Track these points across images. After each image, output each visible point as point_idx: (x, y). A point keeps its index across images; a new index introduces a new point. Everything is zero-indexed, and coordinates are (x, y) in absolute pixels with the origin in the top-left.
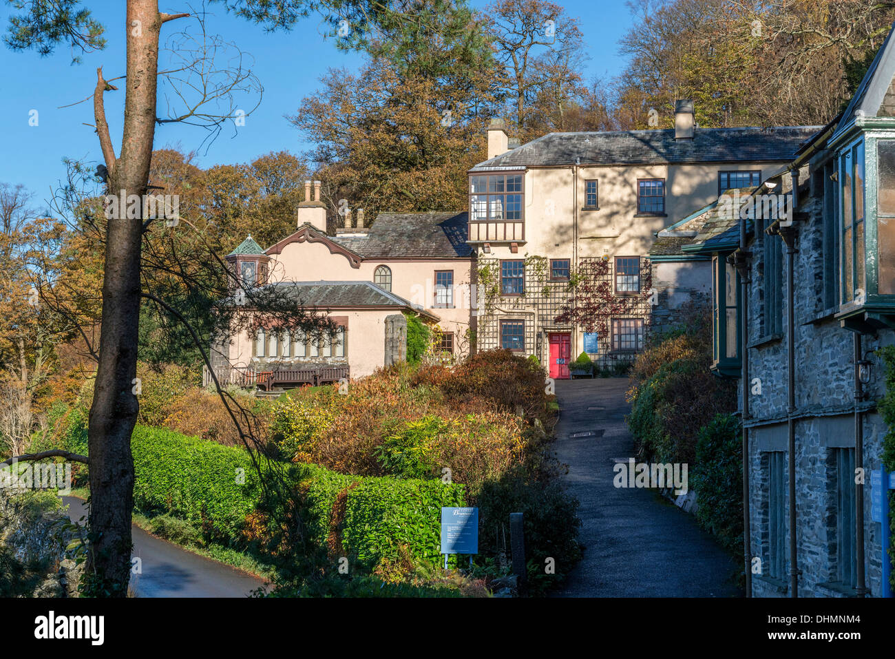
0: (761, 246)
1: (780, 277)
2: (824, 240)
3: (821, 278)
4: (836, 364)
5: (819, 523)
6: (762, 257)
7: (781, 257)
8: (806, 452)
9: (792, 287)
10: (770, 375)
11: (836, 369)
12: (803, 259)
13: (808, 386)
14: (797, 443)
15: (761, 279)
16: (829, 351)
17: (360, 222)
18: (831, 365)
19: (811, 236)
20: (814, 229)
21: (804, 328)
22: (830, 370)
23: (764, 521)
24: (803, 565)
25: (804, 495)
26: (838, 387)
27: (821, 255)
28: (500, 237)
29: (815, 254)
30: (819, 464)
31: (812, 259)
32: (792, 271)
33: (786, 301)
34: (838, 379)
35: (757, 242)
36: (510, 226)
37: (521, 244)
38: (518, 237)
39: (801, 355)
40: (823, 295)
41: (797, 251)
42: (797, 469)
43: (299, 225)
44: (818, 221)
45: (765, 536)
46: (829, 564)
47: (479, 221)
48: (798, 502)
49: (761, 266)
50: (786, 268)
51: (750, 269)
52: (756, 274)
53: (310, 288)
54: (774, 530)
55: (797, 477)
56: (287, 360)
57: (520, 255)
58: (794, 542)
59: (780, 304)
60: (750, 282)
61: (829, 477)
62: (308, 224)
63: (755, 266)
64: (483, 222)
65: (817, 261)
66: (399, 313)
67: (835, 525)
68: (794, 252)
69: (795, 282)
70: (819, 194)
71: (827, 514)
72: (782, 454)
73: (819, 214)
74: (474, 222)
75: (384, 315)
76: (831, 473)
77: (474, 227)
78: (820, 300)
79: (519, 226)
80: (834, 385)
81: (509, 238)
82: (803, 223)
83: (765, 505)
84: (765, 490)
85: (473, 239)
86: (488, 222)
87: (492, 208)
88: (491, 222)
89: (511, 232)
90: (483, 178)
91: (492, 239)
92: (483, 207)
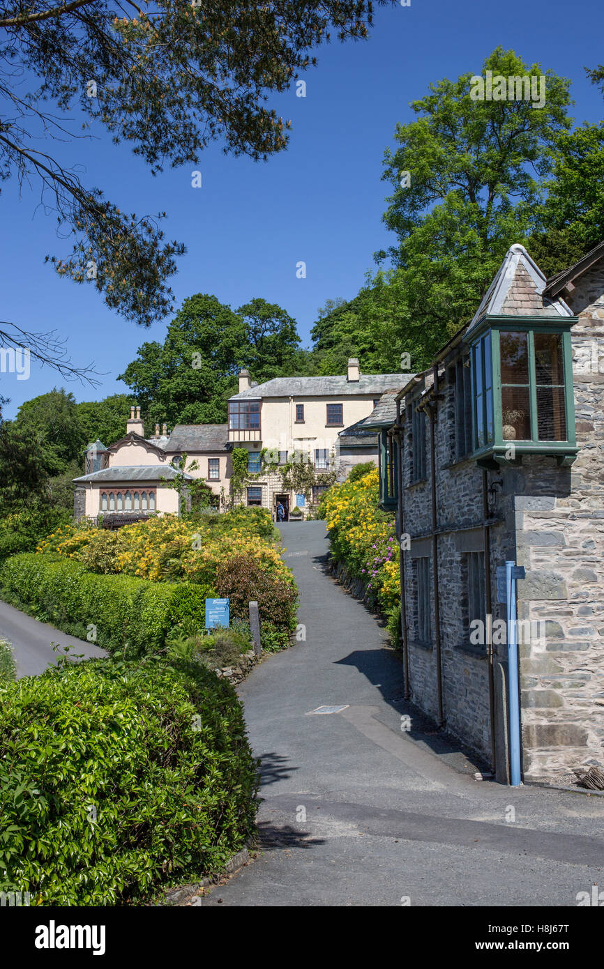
0: (410, 423)
1: (424, 440)
2: (456, 412)
3: (454, 438)
4: (467, 495)
5: (456, 605)
6: (411, 430)
7: (424, 428)
8: (445, 557)
9: (434, 447)
10: (418, 506)
11: (468, 498)
12: (441, 427)
13: (446, 511)
14: (438, 550)
15: (410, 444)
16: (462, 486)
17: (164, 432)
18: (463, 496)
19: (447, 410)
20: (448, 405)
21: (442, 473)
22: (463, 499)
23: (415, 603)
24: (443, 633)
25: (445, 586)
26: (468, 510)
27: (454, 422)
28: (247, 440)
29: (449, 422)
30: (455, 564)
31: (448, 425)
32: (433, 435)
33: (429, 456)
34: (468, 505)
35: (408, 421)
36: (252, 433)
37: (261, 443)
38: (257, 439)
39: (441, 491)
40: (456, 449)
41: (437, 422)
42: (439, 568)
43: (128, 433)
44: (452, 400)
45: (416, 613)
46: (464, 632)
47: (234, 430)
48: (440, 590)
49: (410, 436)
50: (429, 435)
51: (403, 438)
52: (407, 441)
53: (133, 470)
54: (422, 610)
55: (439, 574)
56: (120, 512)
57: (261, 448)
58: (437, 617)
59: (425, 459)
60: (403, 447)
61: (462, 572)
62: (133, 434)
63: (406, 436)
64: (236, 430)
65: (451, 426)
67: (467, 606)
68: (434, 422)
69: (435, 442)
70: (452, 381)
71: (462, 598)
72: (427, 559)
73: (452, 395)
74: (231, 431)
76: (464, 570)
77: (231, 433)
78: (453, 453)
79: (258, 433)
80: (466, 509)
81: (252, 439)
82: (440, 402)
83: (415, 593)
84: (415, 583)
85: (231, 440)
86: (239, 430)
87: (242, 421)
88: (242, 430)
89: (253, 436)
90: (237, 404)
91: (242, 440)
92: (237, 422)
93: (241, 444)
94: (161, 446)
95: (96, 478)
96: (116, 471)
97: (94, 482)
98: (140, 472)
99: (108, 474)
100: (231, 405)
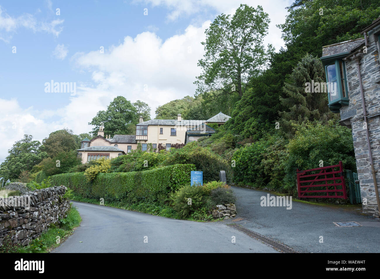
17: (109, 137)
28: (142, 139)
36: (144, 137)
37: (147, 140)
38: (146, 139)
43: (98, 135)
47: (138, 136)
53: (101, 147)
57: (147, 142)
62: (100, 136)
64: (139, 136)
66: (121, 153)
74: (137, 135)
75: (118, 153)
77: (137, 137)
81: (144, 139)
85: (137, 139)
86: (140, 136)
87: (141, 133)
88: (141, 136)
89: (145, 138)
90: (139, 127)
91: (141, 139)
92: (139, 133)
93: (140, 140)
94: (110, 141)
95: (86, 150)
96: (94, 148)
97: (86, 151)
98: (104, 148)
99: (91, 148)
100: (137, 127)
